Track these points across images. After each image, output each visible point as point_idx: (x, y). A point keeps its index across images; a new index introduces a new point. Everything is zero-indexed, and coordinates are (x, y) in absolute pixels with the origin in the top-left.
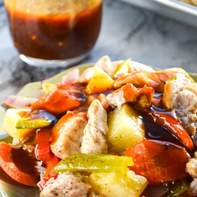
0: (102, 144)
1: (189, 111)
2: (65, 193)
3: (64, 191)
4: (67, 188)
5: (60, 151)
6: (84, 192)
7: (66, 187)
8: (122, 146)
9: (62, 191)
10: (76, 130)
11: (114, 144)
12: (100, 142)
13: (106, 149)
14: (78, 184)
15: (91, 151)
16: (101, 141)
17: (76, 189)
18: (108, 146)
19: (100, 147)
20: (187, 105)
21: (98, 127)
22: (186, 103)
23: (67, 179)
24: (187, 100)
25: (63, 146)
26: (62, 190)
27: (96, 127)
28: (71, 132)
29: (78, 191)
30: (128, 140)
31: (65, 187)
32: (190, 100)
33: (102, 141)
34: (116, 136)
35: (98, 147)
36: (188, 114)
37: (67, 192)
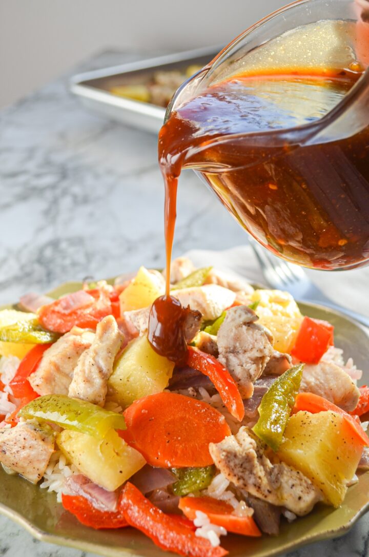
0: (97, 386)
1: (249, 357)
2: (16, 452)
3: (15, 449)
4: (20, 445)
5: (38, 386)
6: (43, 457)
7: (18, 443)
8: (130, 394)
9: (12, 449)
10: (70, 356)
11: (119, 389)
12: (93, 382)
13: (102, 395)
14: (34, 442)
15: (77, 393)
16: (95, 381)
17: (31, 449)
18: (108, 391)
19: (92, 391)
20: (250, 348)
21: (97, 359)
22: (249, 345)
23: (20, 431)
24: (251, 341)
25: (42, 378)
26: (12, 447)
27: (94, 359)
28: (61, 359)
29: (33, 453)
30: (139, 387)
31: (15, 443)
32: (256, 341)
33: (98, 381)
34: (121, 377)
35: (88, 389)
36: (247, 362)
37: (18, 452)
